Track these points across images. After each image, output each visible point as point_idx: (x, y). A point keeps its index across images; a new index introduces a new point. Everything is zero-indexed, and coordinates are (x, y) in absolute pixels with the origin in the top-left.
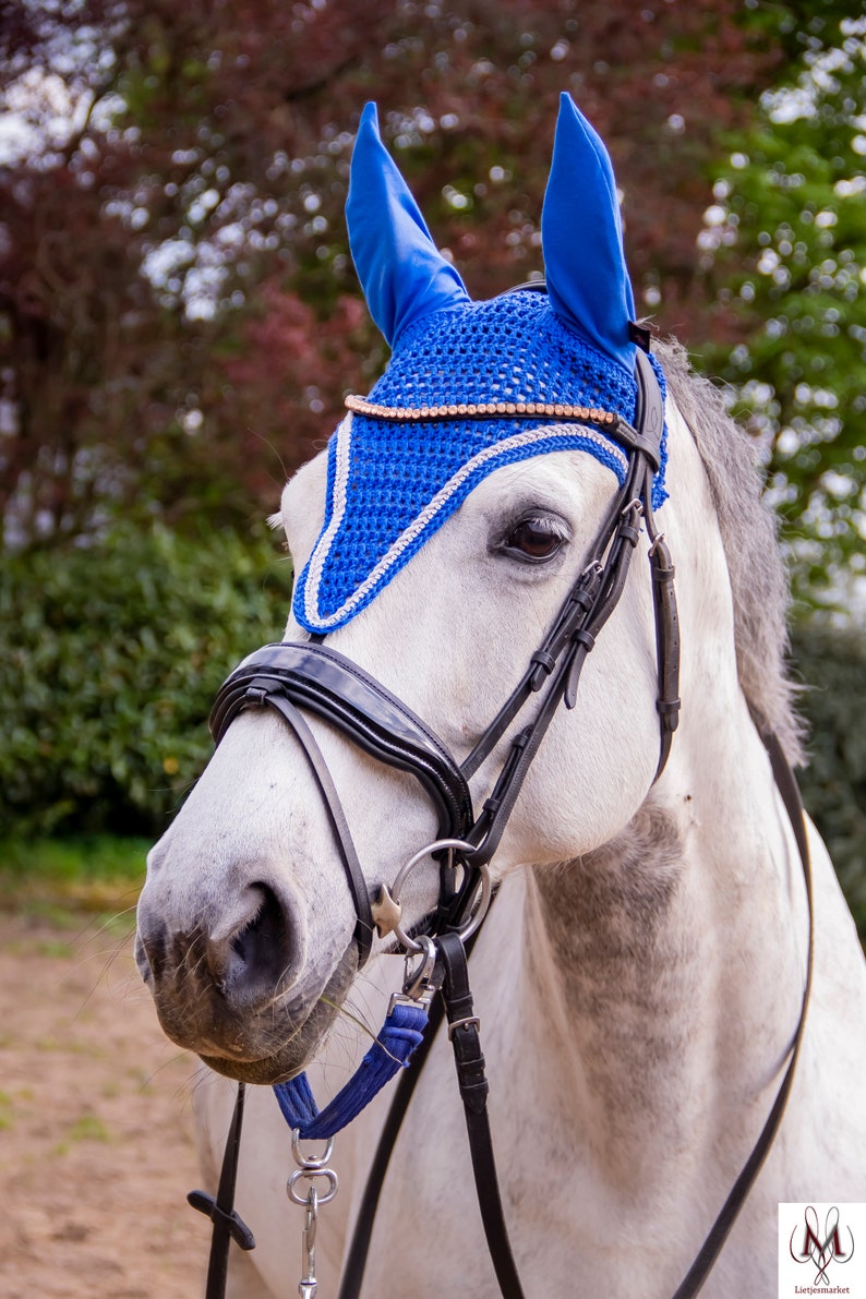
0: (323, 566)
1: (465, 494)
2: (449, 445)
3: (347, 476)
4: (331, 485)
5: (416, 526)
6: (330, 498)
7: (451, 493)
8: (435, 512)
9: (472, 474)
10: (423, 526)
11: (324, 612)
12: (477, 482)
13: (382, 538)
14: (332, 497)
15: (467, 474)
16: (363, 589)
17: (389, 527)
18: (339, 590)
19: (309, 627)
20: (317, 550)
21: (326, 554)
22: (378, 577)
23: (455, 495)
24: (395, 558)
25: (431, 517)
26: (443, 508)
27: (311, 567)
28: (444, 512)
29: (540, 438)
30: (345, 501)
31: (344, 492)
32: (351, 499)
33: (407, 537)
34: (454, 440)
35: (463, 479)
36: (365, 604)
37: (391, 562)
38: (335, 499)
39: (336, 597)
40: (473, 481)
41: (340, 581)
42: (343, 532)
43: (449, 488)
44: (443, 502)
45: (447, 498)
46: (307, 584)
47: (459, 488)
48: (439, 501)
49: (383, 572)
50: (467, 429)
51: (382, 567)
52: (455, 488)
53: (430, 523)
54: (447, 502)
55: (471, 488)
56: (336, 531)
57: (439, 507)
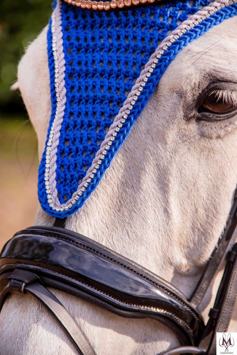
0: (57, 154)
1: (158, 79)
2: (139, 32)
3: (64, 69)
4: (52, 77)
5: (123, 113)
6: (53, 89)
7: (146, 80)
8: (136, 98)
9: (160, 60)
10: (128, 112)
11: (63, 197)
12: (166, 66)
13: (98, 125)
14: (55, 88)
15: (156, 61)
16: (90, 174)
17: (102, 114)
18: (72, 176)
19: (53, 213)
20: (50, 141)
21: (57, 143)
22: (100, 162)
23: (150, 80)
24: (110, 143)
25: (133, 103)
26: (142, 93)
27: (47, 157)
28: (144, 97)
29: (212, 13)
30: (65, 90)
31: (63, 83)
32: (70, 87)
33: (117, 123)
34: (142, 26)
35: (154, 66)
36: (93, 187)
37: (108, 148)
38: (57, 90)
39: (71, 182)
40: (162, 67)
41: (71, 167)
42: (68, 120)
43: (144, 76)
44: (141, 89)
45: (144, 84)
46: (46, 174)
47: (152, 74)
48: (138, 88)
49: (103, 157)
50: (151, 14)
51: (101, 153)
52: (149, 75)
53: (134, 108)
54: (145, 88)
55: (162, 73)
56: (62, 120)
57: (138, 94)
